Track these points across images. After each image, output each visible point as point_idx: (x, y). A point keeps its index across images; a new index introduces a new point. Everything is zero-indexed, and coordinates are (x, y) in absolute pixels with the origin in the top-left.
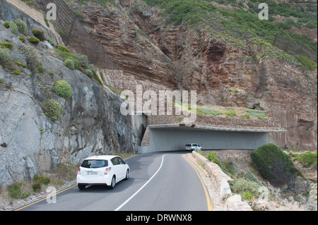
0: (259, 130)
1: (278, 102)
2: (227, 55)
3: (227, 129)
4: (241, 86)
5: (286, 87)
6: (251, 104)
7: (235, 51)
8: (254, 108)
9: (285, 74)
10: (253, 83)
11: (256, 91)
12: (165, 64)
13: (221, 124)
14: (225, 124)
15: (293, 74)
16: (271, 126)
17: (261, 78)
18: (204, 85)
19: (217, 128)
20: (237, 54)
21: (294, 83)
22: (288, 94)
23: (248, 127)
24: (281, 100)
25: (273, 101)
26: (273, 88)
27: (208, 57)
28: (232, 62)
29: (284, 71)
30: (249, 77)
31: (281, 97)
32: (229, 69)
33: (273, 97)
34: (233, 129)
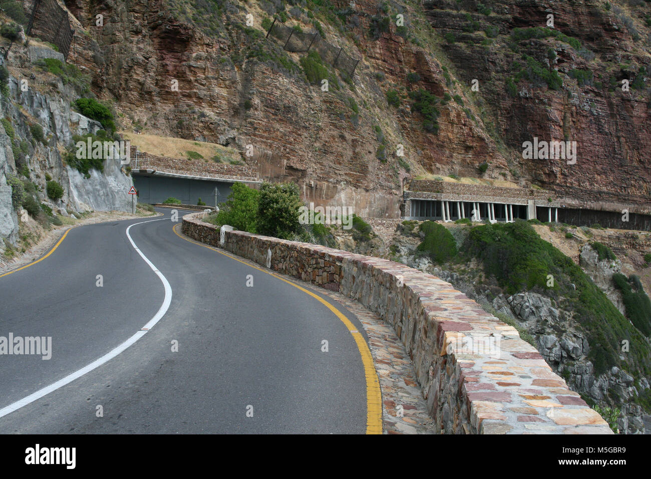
0: (231, 180)
1: (262, 137)
2: (195, 49)
3: (189, 175)
4: (211, 106)
5: (276, 115)
6: (223, 138)
7: (208, 45)
8: (226, 145)
9: (279, 92)
10: (229, 103)
11: (233, 116)
12: (91, 53)
13: (182, 169)
14: (188, 170)
15: (289, 94)
16: (247, 175)
17: (242, 95)
18: (149, 93)
19: (178, 174)
20: (209, 50)
21: (288, 109)
22: (277, 126)
23: (217, 175)
24: (266, 135)
25: (255, 135)
26: (258, 114)
27: (160, 44)
28: (200, 64)
29: (277, 88)
30: (224, 92)
31: (267, 130)
32: (195, 74)
33: (255, 129)
34: (198, 177)
